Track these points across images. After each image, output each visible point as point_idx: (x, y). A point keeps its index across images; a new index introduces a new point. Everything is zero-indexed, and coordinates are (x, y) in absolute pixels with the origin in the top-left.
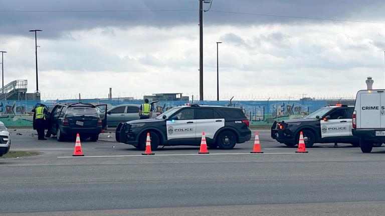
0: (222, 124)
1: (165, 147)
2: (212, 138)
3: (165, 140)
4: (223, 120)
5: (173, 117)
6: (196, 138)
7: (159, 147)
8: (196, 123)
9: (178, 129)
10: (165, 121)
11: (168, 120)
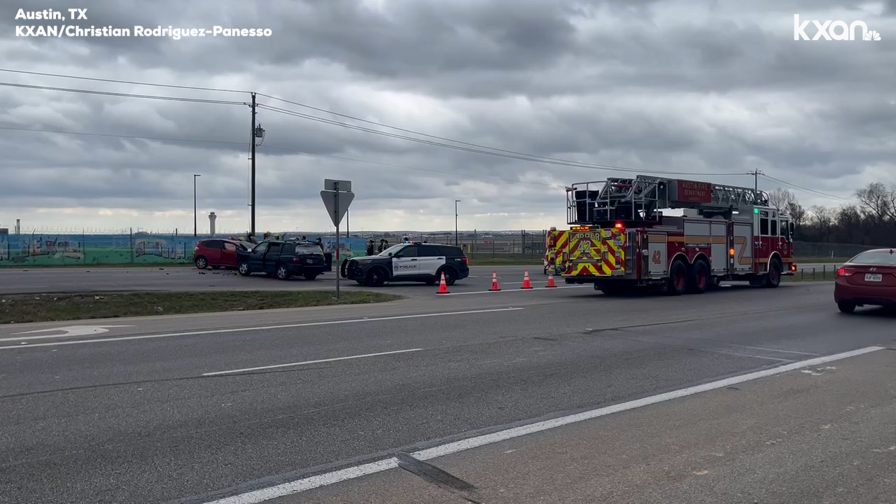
0: (443, 261)
1: (390, 283)
2: (434, 274)
3: (390, 276)
4: (444, 257)
5: (398, 255)
6: (419, 275)
7: (385, 283)
8: (420, 260)
9: (403, 266)
10: (391, 258)
11: (394, 257)
